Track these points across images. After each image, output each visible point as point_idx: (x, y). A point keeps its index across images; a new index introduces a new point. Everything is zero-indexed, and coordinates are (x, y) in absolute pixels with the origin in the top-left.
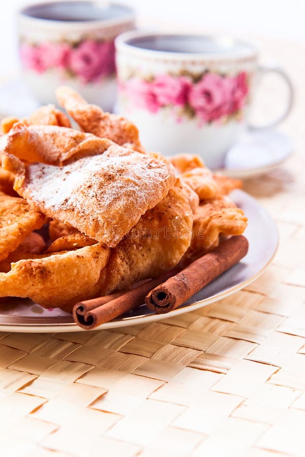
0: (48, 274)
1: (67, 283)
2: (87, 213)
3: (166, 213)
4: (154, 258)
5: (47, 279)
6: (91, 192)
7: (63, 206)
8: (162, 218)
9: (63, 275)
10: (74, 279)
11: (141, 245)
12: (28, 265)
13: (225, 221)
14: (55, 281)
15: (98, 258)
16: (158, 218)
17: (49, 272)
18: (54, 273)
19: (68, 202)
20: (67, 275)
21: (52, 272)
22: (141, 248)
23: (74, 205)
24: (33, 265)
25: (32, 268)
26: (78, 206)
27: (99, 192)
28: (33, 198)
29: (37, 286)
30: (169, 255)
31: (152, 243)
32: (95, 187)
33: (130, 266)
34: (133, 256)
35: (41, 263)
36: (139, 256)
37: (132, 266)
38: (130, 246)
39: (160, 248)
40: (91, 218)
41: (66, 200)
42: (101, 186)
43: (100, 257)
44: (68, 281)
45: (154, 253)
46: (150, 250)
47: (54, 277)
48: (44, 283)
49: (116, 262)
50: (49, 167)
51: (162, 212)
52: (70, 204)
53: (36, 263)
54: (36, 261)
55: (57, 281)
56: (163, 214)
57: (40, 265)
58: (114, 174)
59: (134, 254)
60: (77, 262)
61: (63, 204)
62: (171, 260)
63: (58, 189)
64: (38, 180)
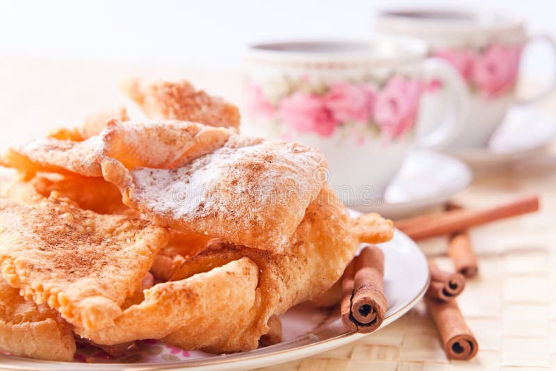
0: (196, 297)
1: (219, 310)
2: (238, 214)
3: (318, 213)
4: (313, 270)
5: (195, 304)
6: (239, 189)
7: (199, 213)
8: (314, 220)
9: (213, 298)
10: (227, 303)
11: (293, 256)
12: (169, 289)
13: (365, 228)
14: (204, 307)
15: (249, 274)
16: (309, 220)
17: (197, 295)
18: (202, 296)
19: (205, 207)
20: (218, 298)
21: (200, 294)
22: (295, 259)
23: (216, 208)
24: (176, 288)
25: (175, 292)
26: (222, 208)
27: (250, 186)
28: (154, 210)
29: (183, 315)
30: (331, 265)
31: (307, 253)
32: (243, 181)
33: (286, 283)
34: (288, 270)
35: (185, 285)
36: (295, 269)
37: (289, 283)
38: (281, 259)
39: (319, 258)
40: (246, 221)
41: (202, 205)
42: (250, 179)
43: (251, 273)
44: (219, 306)
45: (312, 264)
46: (306, 260)
47: (203, 302)
48: (191, 311)
49: (270, 280)
50: (158, 172)
51: (314, 212)
52: (209, 209)
53: (179, 285)
54: (178, 285)
55: (207, 307)
56: (315, 214)
57: (184, 287)
58: (262, 162)
59: (289, 268)
60: (228, 279)
61: (198, 211)
62: (334, 270)
63: (185, 193)
64: (151, 188)
